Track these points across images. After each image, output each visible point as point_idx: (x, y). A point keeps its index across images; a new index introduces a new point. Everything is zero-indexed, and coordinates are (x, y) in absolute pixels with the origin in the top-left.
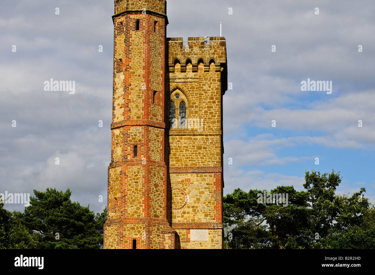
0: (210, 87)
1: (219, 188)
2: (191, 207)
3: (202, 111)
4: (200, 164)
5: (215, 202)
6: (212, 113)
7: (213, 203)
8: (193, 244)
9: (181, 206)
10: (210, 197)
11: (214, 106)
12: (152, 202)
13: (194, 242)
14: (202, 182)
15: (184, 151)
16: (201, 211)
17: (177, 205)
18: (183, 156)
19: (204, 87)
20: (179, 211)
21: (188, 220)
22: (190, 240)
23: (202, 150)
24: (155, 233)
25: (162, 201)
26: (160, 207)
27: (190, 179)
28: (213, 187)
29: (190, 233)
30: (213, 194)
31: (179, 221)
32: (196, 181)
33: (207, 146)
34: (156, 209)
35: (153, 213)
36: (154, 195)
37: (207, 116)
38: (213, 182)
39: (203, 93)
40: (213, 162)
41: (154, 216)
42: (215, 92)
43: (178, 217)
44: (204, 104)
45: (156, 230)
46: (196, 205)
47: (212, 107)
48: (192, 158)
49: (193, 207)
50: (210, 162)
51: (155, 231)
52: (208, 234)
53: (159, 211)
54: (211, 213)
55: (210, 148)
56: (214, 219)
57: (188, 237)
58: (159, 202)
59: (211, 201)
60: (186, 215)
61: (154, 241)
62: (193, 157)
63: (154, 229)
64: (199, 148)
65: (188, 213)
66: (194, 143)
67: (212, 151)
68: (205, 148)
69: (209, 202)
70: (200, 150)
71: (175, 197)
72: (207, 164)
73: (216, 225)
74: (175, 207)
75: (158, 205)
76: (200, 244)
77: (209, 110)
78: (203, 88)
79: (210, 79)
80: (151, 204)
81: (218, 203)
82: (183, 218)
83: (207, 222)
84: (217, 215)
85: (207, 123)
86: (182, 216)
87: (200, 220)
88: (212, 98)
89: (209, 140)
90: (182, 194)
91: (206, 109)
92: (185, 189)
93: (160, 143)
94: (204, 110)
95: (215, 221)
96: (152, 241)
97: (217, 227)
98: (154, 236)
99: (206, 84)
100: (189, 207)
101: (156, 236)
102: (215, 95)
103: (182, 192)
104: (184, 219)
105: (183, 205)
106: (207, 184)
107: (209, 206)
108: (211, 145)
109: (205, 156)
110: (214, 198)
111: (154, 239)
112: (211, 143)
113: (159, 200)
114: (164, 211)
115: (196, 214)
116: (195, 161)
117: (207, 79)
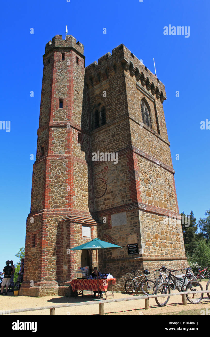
0: (117, 84)
1: (132, 167)
2: (110, 193)
3: (113, 105)
4: (115, 149)
5: (130, 182)
6: (121, 102)
7: (129, 184)
8: (115, 230)
9: (103, 194)
10: (125, 178)
11: (121, 97)
12: (52, 193)
13: (115, 227)
14: (118, 166)
15: (102, 143)
16: (119, 194)
17: (100, 194)
18: (102, 148)
19: (114, 86)
20: (101, 198)
21: (108, 206)
22: (111, 226)
23: (116, 137)
24: (52, 224)
25: (64, 191)
26: (63, 197)
27: (108, 166)
28: (127, 168)
29: (111, 219)
30: (128, 175)
31: (102, 209)
32: (113, 166)
33: (119, 132)
34: (56, 200)
35: (53, 204)
36: (55, 187)
37: (117, 108)
38: (127, 163)
39: (113, 91)
40: (126, 143)
41: (54, 207)
42: (122, 85)
43: (101, 205)
44: (114, 99)
45: (54, 221)
46: (114, 189)
47: (120, 98)
48: (109, 147)
49: (112, 192)
50: (122, 145)
51: (52, 222)
52: (126, 217)
53: (61, 201)
54: (127, 194)
55: (122, 132)
56: (131, 200)
57: (109, 224)
58: (61, 193)
59: (127, 182)
60: (107, 202)
61: (51, 233)
62: (109, 145)
63: (51, 220)
64: (114, 136)
65: (109, 199)
66: (109, 133)
67: (124, 134)
68: (118, 134)
69: (125, 184)
70: (114, 138)
71: (98, 187)
72: (120, 148)
73: (132, 206)
74: (98, 196)
75: (59, 195)
76: (120, 229)
77: (118, 102)
78: (112, 87)
79: (117, 78)
80: (50, 195)
81: (133, 182)
82: (104, 205)
83: (124, 204)
84: (132, 195)
85: (118, 112)
86: (104, 203)
87: (118, 204)
88: (120, 92)
89: (121, 126)
90: (103, 182)
91: (116, 102)
92: (104, 177)
93: (65, 139)
94: (115, 103)
95: (131, 202)
96: (48, 233)
97: (133, 207)
98: (51, 227)
99: (115, 83)
100: (108, 193)
101: (54, 227)
102: (122, 88)
103: (103, 180)
104: (106, 206)
105: (104, 192)
106: (122, 166)
107: (125, 187)
108: (122, 130)
109: (118, 141)
110: (129, 178)
111: (51, 231)
112: (122, 128)
113: (60, 190)
114: (67, 201)
115: (115, 198)
116: (111, 148)
117: (115, 79)
